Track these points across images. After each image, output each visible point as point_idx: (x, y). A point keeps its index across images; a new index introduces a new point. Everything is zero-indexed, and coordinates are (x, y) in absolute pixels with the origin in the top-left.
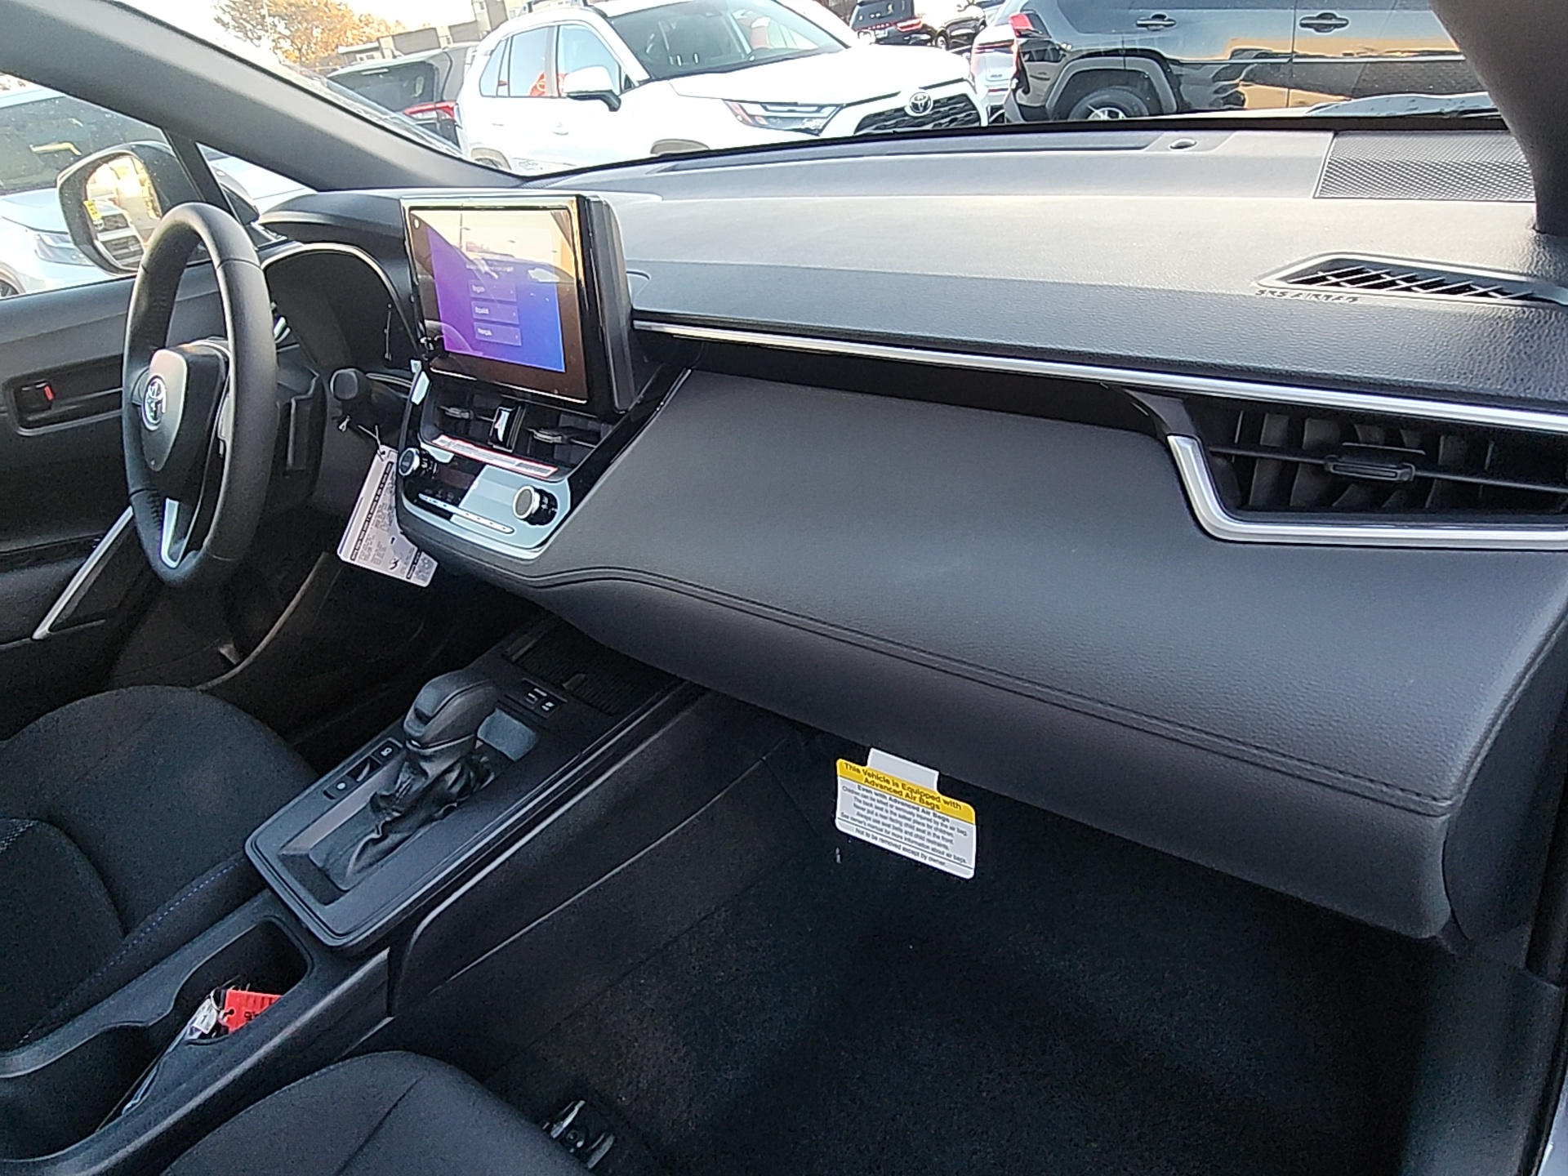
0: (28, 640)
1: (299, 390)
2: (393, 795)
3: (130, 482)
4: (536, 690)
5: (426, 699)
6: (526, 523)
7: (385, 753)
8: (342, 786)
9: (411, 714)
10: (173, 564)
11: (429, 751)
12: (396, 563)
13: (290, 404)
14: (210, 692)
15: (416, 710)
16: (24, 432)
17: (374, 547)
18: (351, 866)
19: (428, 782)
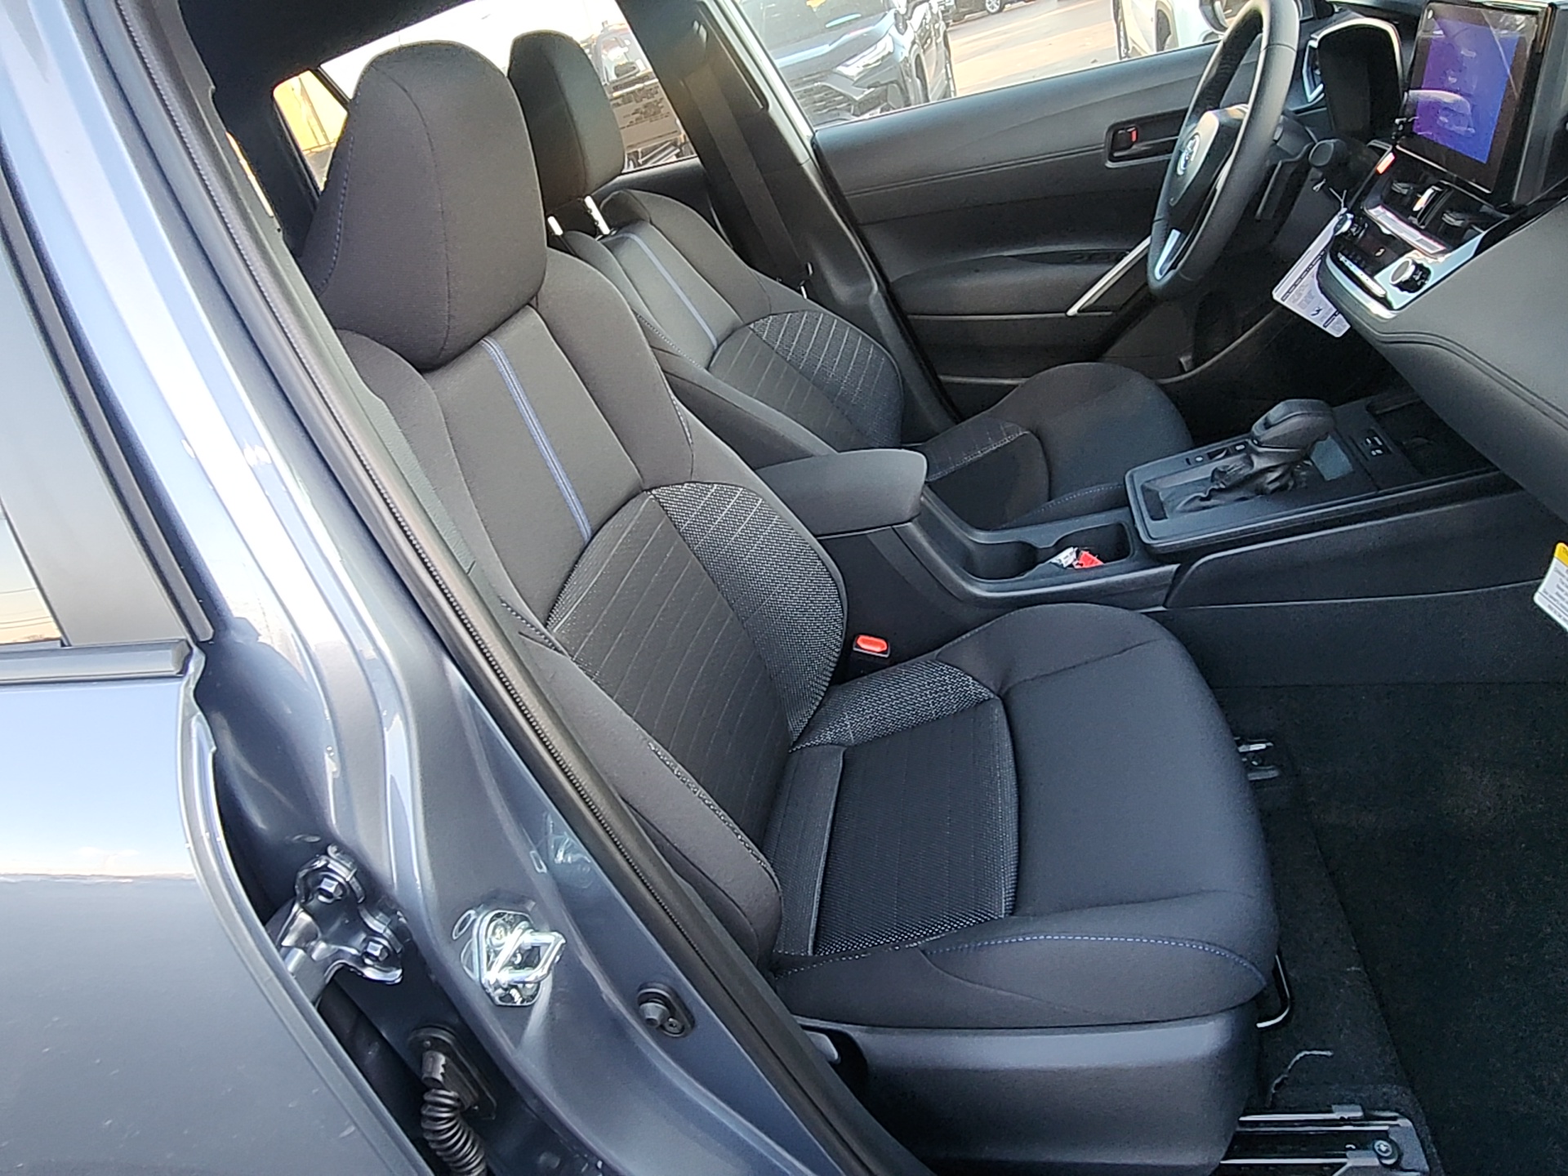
0: (1063, 315)
1: (1292, 154)
2: (1225, 472)
3: (1158, 211)
4: (1376, 439)
5: (1275, 413)
6: (1397, 289)
7: (1238, 448)
8: (1199, 459)
9: (1261, 420)
10: (1158, 276)
11: (1261, 450)
12: (1318, 311)
13: (1276, 166)
14: (1162, 387)
15: (1266, 419)
16: (1109, 164)
17: (1305, 293)
18: (1181, 505)
19: (1251, 472)
